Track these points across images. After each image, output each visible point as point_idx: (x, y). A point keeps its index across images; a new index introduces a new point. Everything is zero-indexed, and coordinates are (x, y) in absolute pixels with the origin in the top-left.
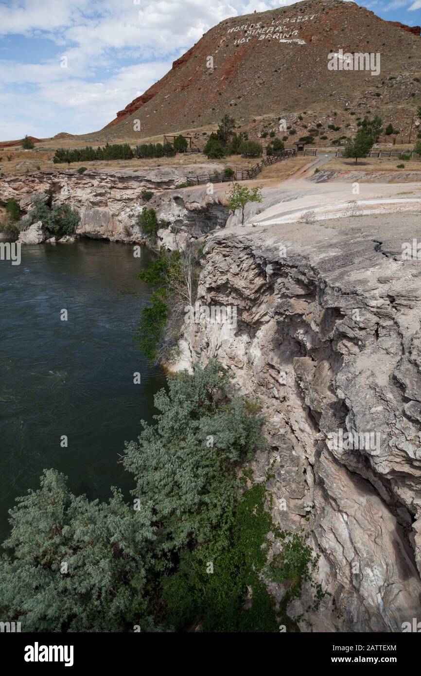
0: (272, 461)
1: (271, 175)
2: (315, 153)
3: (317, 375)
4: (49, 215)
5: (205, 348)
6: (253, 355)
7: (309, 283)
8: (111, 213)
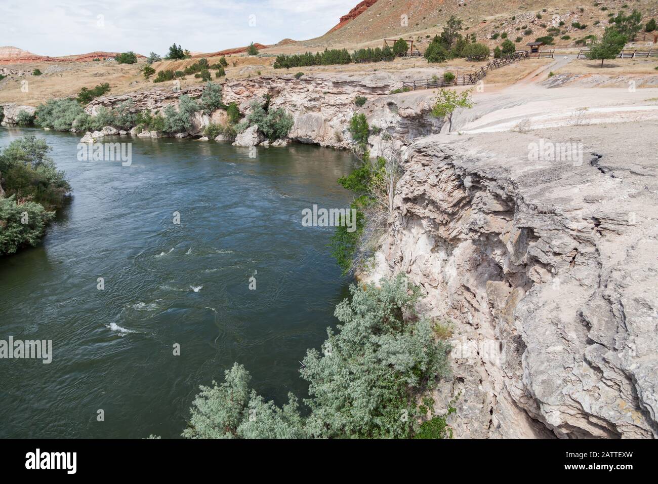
0: (456, 393)
1: (496, 79)
2: (551, 55)
3: (510, 303)
4: (265, 119)
5: (398, 263)
6: (448, 274)
7: (507, 198)
8: (324, 118)
